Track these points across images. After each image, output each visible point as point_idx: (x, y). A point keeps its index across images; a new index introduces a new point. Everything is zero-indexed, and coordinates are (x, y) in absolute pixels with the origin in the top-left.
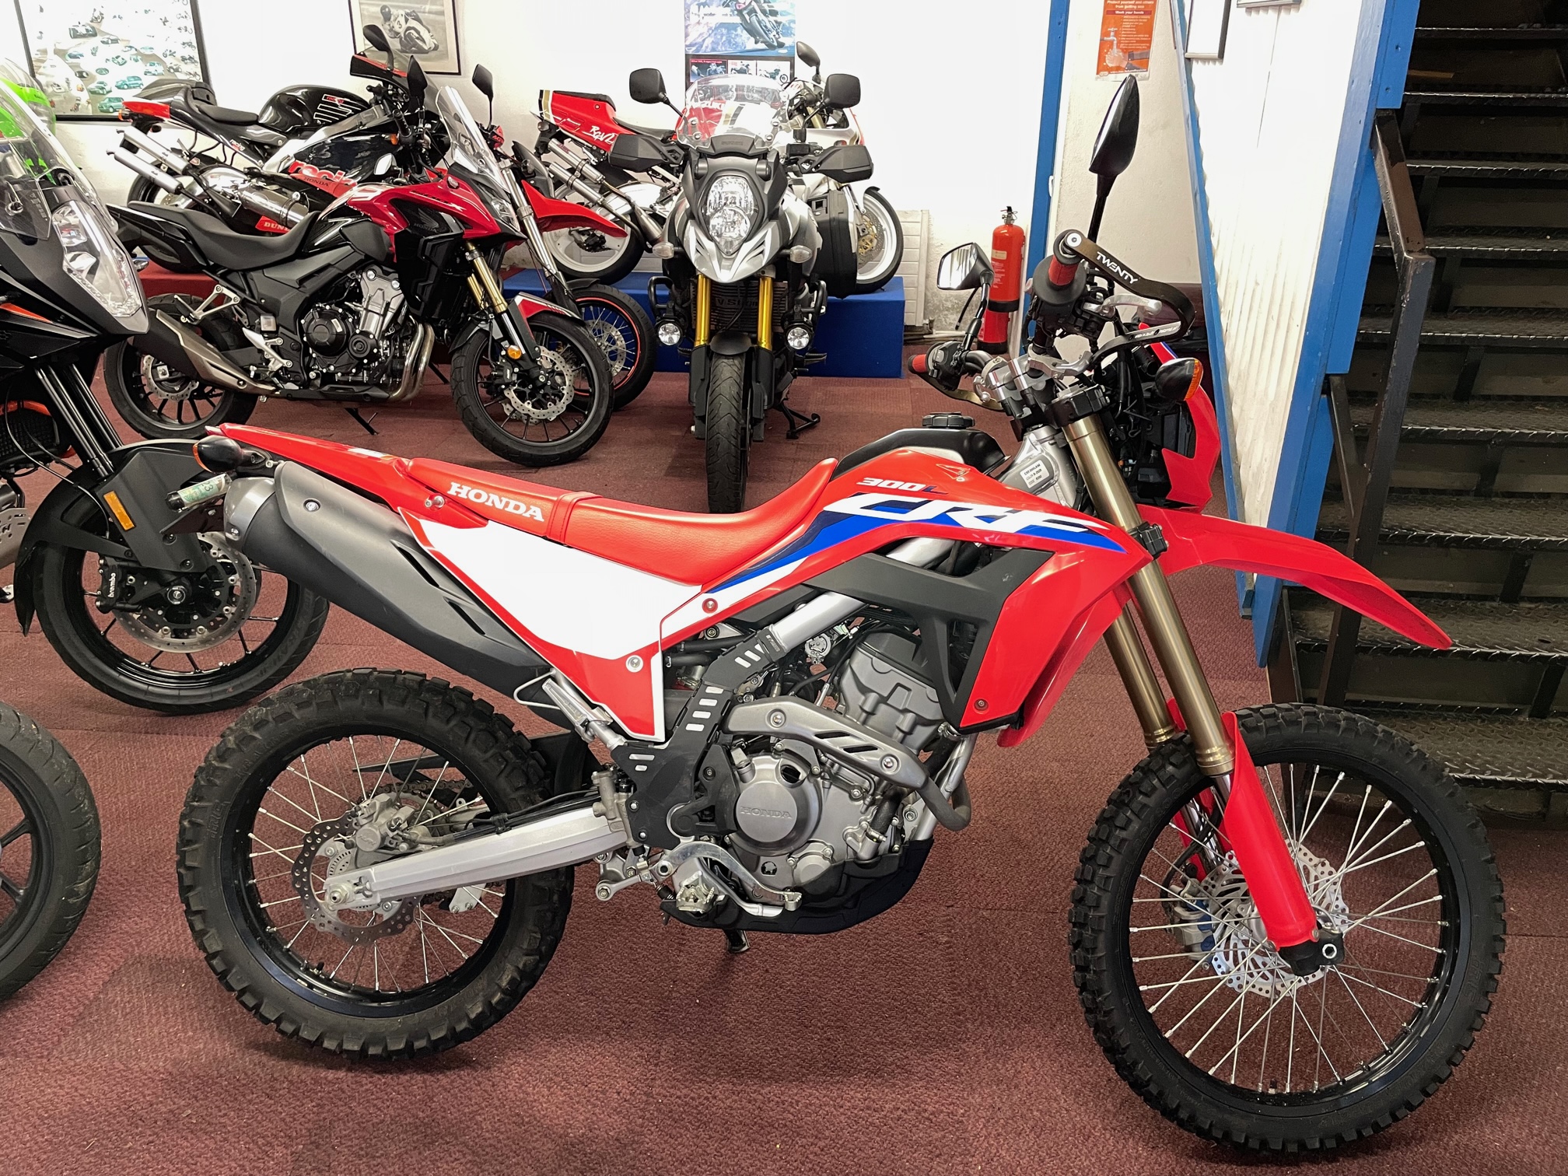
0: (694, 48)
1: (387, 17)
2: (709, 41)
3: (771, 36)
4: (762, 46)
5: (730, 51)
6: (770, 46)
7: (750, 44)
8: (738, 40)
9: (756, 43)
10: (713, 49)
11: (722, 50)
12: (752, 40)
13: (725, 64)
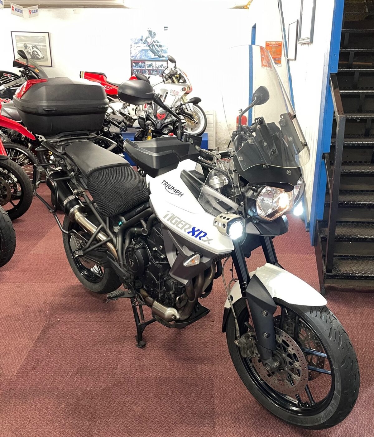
0: (134, 58)
1: (26, 47)
2: (139, 55)
3: (160, 53)
4: (157, 57)
5: (146, 58)
6: (160, 57)
7: (152, 56)
8: (149, 55)
9: (155, 56)
10: (140, 58)
11: (143, 58)
12: (154, 55)
13: (144, 63)
